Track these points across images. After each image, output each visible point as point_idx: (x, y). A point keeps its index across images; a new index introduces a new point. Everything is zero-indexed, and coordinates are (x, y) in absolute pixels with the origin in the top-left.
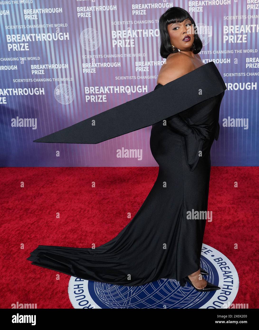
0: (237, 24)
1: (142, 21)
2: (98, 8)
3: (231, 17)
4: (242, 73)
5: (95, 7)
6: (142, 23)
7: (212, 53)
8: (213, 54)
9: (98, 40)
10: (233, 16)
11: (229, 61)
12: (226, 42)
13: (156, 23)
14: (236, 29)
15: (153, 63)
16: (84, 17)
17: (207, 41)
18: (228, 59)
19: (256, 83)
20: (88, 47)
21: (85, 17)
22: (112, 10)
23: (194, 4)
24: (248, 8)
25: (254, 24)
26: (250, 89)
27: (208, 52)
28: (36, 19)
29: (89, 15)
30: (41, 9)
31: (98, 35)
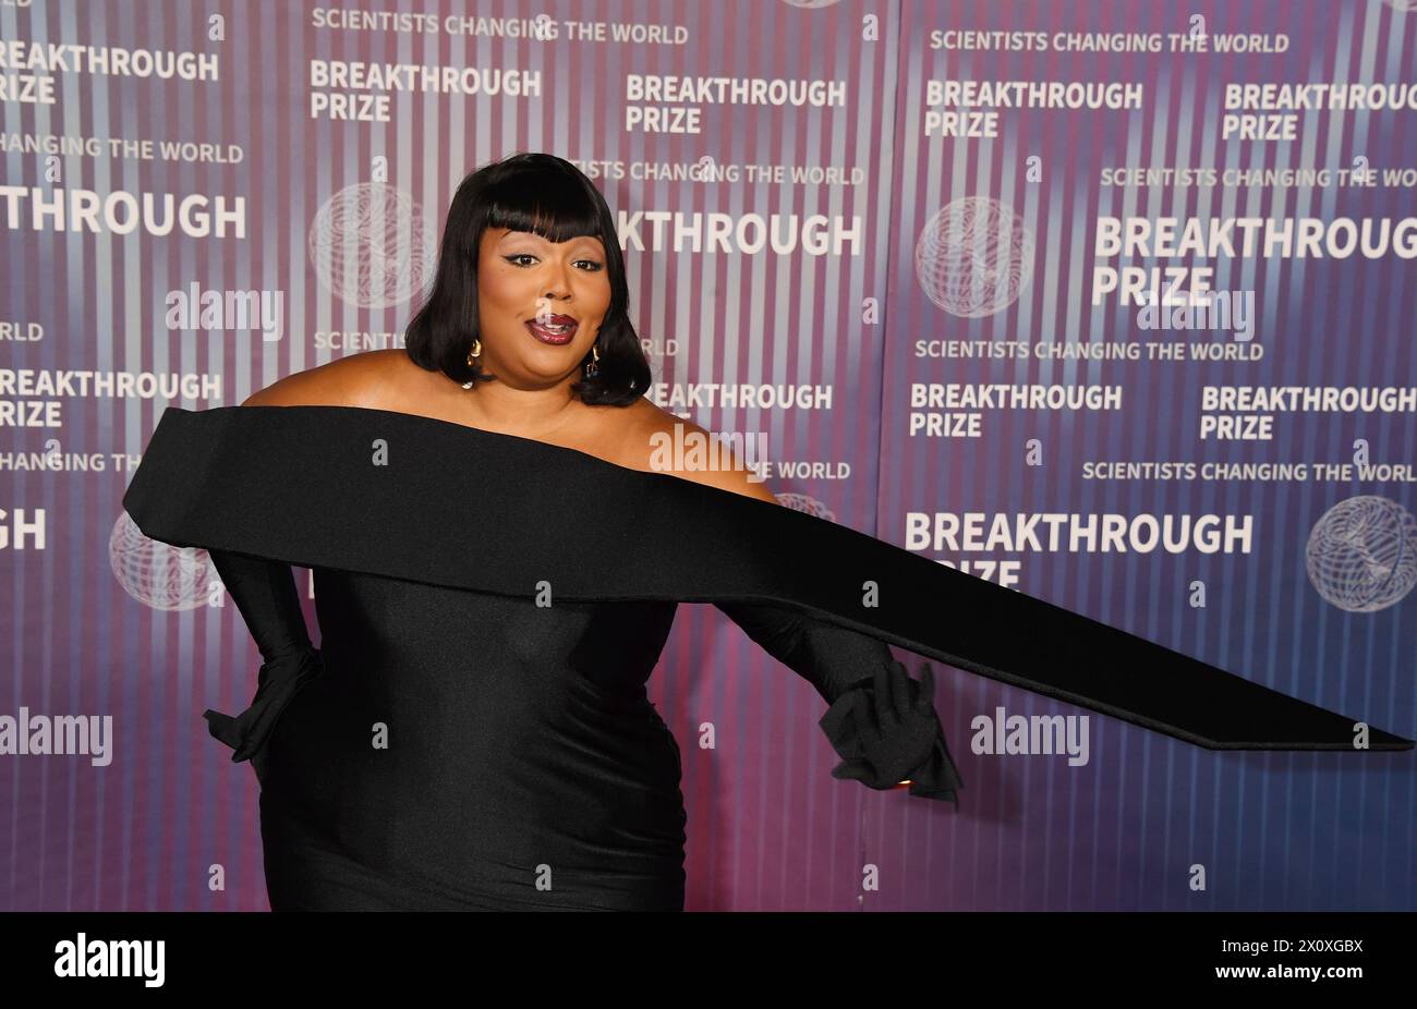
0: (1167, 212)
1: (676, 166)
2: (435, 79)
3: (1141, 173)
4: (1179, 466)
5: (417, 68)
6: (676, 178)
7: (1027, 353)
8: (1034, 362)
9: (421, 251)
10: (1150, 171)
11: (1117, 397)
12: (1104, 299)
13: (751, 179)
14: (1161, 237)
15: (717, 394)
16: (349, 120)
17: (1009, 292)
18: (1108, 389)
19: (1248, 520)
20: (356, 287)
21: (352, 116)
22: (512, 92)
23: (955, 95)
24: (1227, 130)
25: (1252, 216)
26: (1214, 548)
27: (1007, 348)
28: (45, 98)
29: (381, 108)
30: (83, 49)
31: (421, 226)
